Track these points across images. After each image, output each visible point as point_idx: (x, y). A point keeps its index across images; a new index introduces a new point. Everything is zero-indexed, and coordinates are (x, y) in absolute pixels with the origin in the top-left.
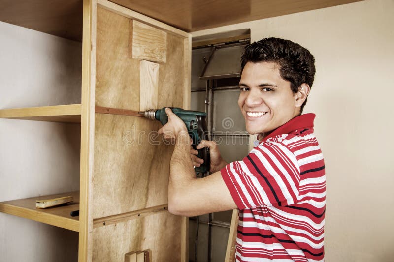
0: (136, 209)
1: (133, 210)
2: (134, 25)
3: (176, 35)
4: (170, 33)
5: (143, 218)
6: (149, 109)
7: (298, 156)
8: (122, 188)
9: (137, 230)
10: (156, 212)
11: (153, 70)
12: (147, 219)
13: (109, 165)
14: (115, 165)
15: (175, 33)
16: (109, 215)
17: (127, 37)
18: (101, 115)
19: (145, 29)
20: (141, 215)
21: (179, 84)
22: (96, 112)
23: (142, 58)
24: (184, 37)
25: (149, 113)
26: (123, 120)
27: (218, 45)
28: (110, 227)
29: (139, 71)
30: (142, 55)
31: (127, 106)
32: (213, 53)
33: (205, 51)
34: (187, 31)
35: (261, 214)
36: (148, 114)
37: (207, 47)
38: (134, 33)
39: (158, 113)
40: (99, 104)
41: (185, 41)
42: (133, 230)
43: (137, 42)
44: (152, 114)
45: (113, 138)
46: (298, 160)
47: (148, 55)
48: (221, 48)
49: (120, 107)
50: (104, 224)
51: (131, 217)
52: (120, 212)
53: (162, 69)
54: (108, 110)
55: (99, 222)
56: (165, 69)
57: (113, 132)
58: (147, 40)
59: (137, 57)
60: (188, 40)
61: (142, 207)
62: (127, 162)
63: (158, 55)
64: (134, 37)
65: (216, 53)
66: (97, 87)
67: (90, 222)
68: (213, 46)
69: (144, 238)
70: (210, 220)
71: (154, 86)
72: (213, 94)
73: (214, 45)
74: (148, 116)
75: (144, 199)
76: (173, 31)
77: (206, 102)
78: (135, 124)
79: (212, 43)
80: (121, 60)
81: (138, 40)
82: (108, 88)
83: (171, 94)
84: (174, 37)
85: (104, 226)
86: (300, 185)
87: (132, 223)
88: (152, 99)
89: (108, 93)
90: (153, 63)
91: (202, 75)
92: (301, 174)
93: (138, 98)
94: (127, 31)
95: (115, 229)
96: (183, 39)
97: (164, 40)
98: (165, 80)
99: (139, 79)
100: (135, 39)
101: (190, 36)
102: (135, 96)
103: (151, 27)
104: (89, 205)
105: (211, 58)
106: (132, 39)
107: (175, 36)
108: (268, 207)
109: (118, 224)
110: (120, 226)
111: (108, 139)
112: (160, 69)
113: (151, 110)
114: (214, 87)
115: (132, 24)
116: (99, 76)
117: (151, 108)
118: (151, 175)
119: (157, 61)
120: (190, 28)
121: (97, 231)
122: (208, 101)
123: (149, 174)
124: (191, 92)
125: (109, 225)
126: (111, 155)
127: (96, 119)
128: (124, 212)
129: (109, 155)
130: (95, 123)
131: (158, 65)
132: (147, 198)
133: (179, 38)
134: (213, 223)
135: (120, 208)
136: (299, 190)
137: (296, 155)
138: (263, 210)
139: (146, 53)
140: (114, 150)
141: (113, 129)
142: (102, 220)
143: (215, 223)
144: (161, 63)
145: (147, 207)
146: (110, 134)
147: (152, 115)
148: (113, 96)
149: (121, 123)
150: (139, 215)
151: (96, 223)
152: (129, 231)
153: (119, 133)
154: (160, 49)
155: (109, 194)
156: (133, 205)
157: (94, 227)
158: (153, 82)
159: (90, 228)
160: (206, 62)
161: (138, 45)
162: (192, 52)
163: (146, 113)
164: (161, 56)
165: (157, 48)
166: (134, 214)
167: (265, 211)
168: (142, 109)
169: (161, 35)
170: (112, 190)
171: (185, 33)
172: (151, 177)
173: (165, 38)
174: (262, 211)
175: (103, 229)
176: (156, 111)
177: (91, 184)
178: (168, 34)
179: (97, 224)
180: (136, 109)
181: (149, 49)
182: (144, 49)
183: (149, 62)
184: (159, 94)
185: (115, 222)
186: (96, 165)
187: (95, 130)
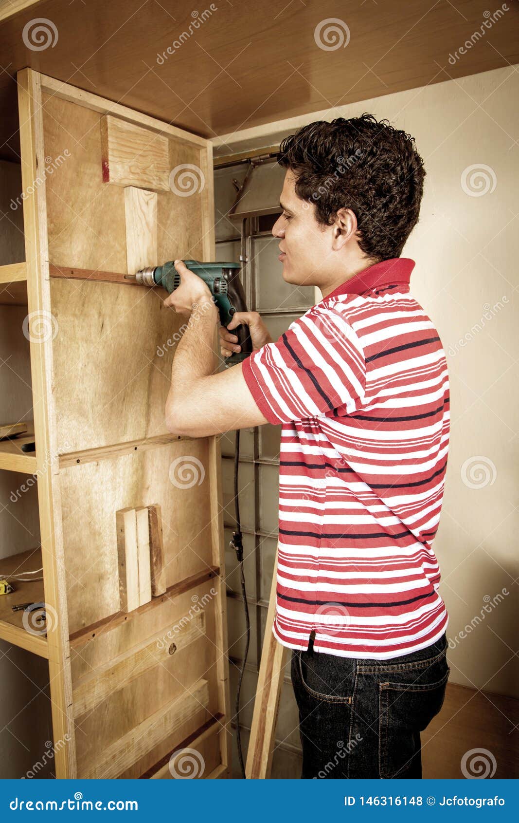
0: (131, 440)
1: (125, 441)
2: (109, 125)
3: (185, 143)
4: (173, 140)
5: (144, 453)
6: (142, 268)
7: (360, 330)
8: (105, 404)
9: (134, 473)
10: (165, 443)
11: (147, 203)
12: (149, 455)
13: (80, 365)
14: (90, 366)
15: (183, 139)
16: (85, 449)
17: (99, 145)
18: (61, 280)
19: (129, 132)
20: (138, 448)
21: (194, 229)
22: (52, 276)
23: (126, 182)
24: (199, 147)
25: (144, 274)
26: (99, 291)
27: (258, 158)
28: (88, 467)
29: (122, 206)
30: (126, 178)
31: (105, 265)
32: (251, 173)
33: (237, 170)
34: (205, 136)
35: (309, 430)
36: (142, 277)
37: (241, 163)
38: (110, 139)
39: (158, 273)
40: (56, 263)
41: (202, 154)
42: (127, 472)
43: (116, 153)
44: (149, 275)
45: (84, 320)
46: (359, 337)
47: (136, 177)
48: (264, 163)
49: (92, 268)
50: (78, 461)
51: (122, 451)
52: (103, 444)
53: (164, 203)
54: (73, 274)
55: (69, 459)
56: (168, 203)
57: (82, 311)
58: (134, 151)
59: (117, 181)
60: (206, 151)
61: (142, 436)
62: (110, 361)
63: (155, 178)
64: (110, 146)
65: (255, 173)
66: (50, 233)
67: (54, 460)
68: (250, 162)
69: (146, 486)
70: (257, 457)
71: (150, 231)
72: (253, 243)
73: (252, 160)
74: (142, 279)
75: (143, 422)
76: (179, 136)
77: (241, 259)
78: (120, 296)
79: (247, 156)
80: (91, 187)
81: (119, 151)
82: (70, 235)
83: (181, 246)
84: (182, 146)
85: (78, 466)
86: (367, 380)
87: (126, 462)
88: (148, 254)
89: (71, 243)
90: (146, 192)
91: (233, 211)
92: (367, 361)
93: (123, 253)
94: (98, 135)
95: (97, 470)
96: (199, 150)
97: (164, 151)
98: (169, 222)
99: (124, 220)
100: (113, 150)
101: (210, 145)
102: (118, 247)
103: (140, 128)
104: (51, 429)
105: (246, 181)
106: (107, 148)
107: (183, 144)
108: (318, 418)
109: (101, 463)
110: (105, 467)
111: (76, 322)
112: (159, 203)
113: (146, 269)
114: (255, 233)
115: (106, 123)
116: (54, 214)
117: (147, 266)
118: (154, 381)
119: (154, 187)
120: (209, 129)
121: (66, 475)
122: (245, 256)
123: (150, 381)
124: (217, 243)
125: (87, 465)
126: (83, 349)
127: (53, 289)
128: (111, 444)
129: (78, 349)
130: (52, 297)
131: (155, 195)
132: (148, 422)
133: (191, 148)
134: (261, 461)
135: (103, 437)
136: (365, 388)
137: (356, 329)
138: (312, 422)
139: (133, 173)
140: (86, 341)
141: (83, 305)
142: (73, 456)
143: (265, 461)
144: (160, 192)
145: (149, 436)
146: (77, 312)
147: (148, 278)
148: (79, 249)
149: (96, 295)
150: (136, 449)
151: (63, 460)
152: (121, 474)
153: (94, 312)
154: (158, 168)
155: (82, 413)
156: (124, 433)
157: (61, 467)
158: (147, 224)
159: (55, 468)
160: (238, 189)
161: (118, 159)
162: (215, 175)
163: (138, 276)
164: (160, 179)
165: (152, 166)
166: (127, 446)
167: (315, 424)
168: (131, 270)
169: (159, 142)
170: (87, 407)
171: (201, 139)
172: (152, 386)
173: (166, 148)
174: (312, 426)
175: (76, 470)
176: (155, 270)
177: (50, 398)
178: (171, 141)
179: (64, 463)
180: (121, 271)
181: (137, 167)
182: (130, 167)
183: (139, 190)
184: (160, 246)
185: (97, 459)
186: (57, 365)
187: (52, 307)
